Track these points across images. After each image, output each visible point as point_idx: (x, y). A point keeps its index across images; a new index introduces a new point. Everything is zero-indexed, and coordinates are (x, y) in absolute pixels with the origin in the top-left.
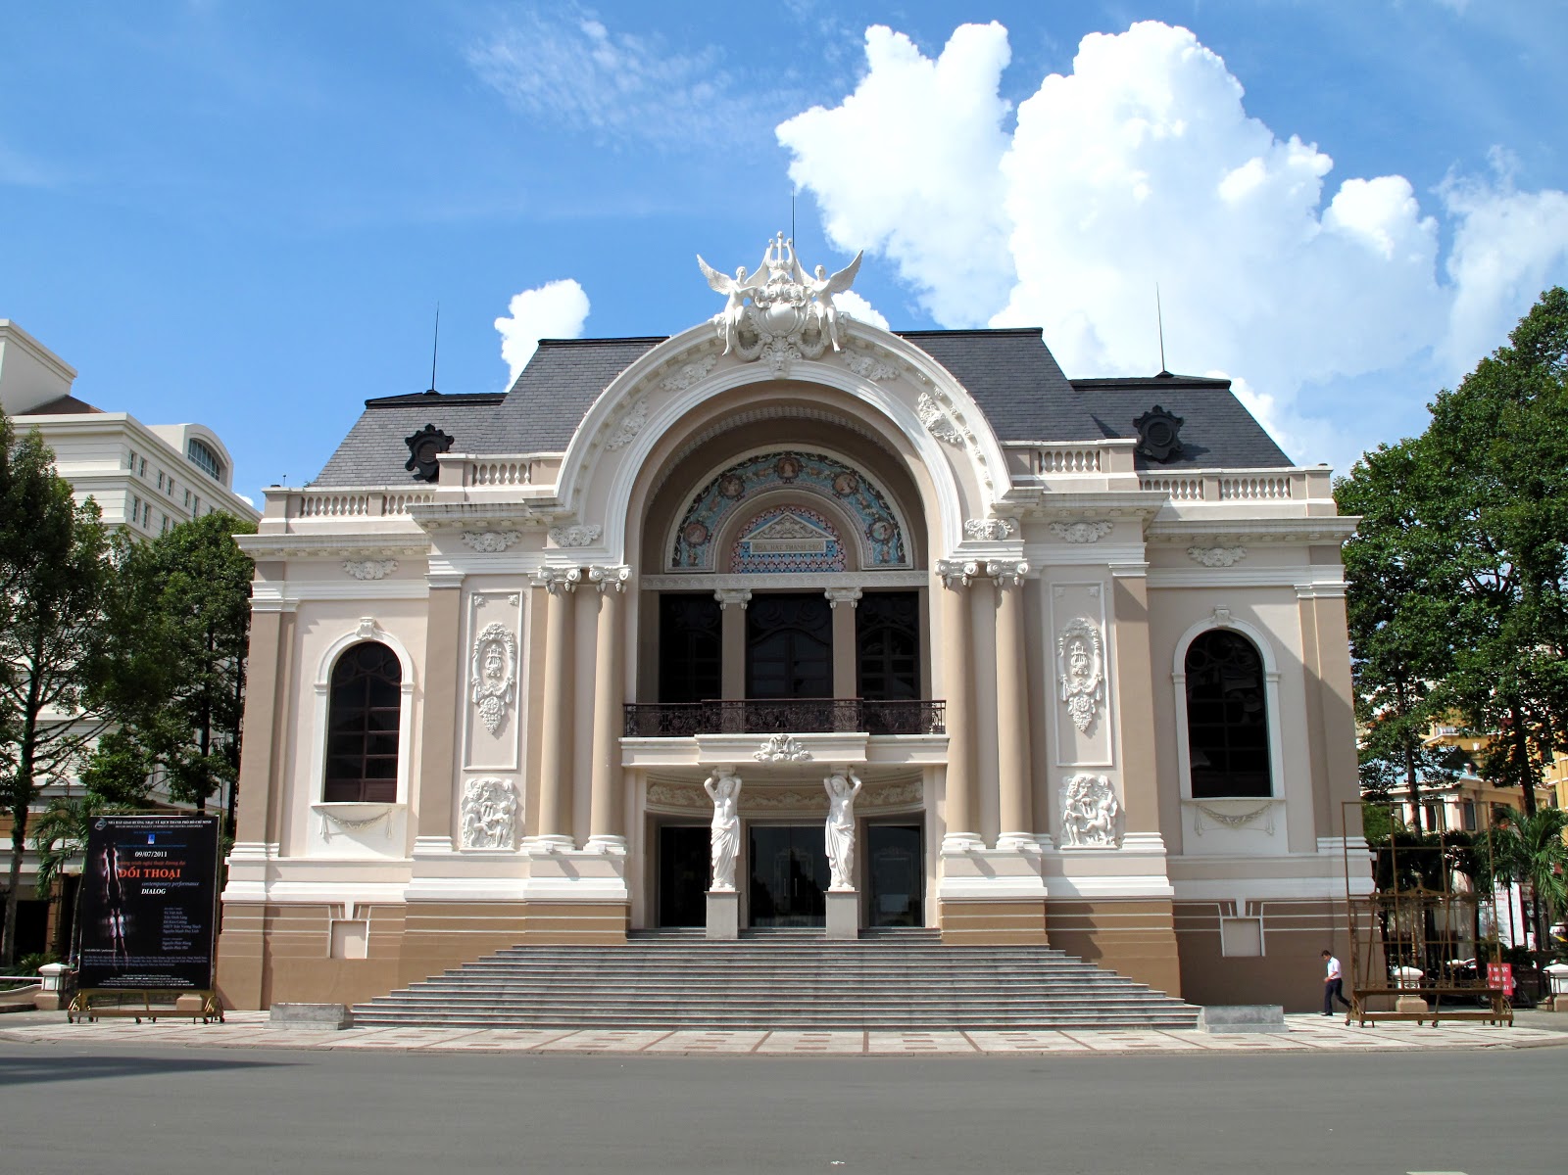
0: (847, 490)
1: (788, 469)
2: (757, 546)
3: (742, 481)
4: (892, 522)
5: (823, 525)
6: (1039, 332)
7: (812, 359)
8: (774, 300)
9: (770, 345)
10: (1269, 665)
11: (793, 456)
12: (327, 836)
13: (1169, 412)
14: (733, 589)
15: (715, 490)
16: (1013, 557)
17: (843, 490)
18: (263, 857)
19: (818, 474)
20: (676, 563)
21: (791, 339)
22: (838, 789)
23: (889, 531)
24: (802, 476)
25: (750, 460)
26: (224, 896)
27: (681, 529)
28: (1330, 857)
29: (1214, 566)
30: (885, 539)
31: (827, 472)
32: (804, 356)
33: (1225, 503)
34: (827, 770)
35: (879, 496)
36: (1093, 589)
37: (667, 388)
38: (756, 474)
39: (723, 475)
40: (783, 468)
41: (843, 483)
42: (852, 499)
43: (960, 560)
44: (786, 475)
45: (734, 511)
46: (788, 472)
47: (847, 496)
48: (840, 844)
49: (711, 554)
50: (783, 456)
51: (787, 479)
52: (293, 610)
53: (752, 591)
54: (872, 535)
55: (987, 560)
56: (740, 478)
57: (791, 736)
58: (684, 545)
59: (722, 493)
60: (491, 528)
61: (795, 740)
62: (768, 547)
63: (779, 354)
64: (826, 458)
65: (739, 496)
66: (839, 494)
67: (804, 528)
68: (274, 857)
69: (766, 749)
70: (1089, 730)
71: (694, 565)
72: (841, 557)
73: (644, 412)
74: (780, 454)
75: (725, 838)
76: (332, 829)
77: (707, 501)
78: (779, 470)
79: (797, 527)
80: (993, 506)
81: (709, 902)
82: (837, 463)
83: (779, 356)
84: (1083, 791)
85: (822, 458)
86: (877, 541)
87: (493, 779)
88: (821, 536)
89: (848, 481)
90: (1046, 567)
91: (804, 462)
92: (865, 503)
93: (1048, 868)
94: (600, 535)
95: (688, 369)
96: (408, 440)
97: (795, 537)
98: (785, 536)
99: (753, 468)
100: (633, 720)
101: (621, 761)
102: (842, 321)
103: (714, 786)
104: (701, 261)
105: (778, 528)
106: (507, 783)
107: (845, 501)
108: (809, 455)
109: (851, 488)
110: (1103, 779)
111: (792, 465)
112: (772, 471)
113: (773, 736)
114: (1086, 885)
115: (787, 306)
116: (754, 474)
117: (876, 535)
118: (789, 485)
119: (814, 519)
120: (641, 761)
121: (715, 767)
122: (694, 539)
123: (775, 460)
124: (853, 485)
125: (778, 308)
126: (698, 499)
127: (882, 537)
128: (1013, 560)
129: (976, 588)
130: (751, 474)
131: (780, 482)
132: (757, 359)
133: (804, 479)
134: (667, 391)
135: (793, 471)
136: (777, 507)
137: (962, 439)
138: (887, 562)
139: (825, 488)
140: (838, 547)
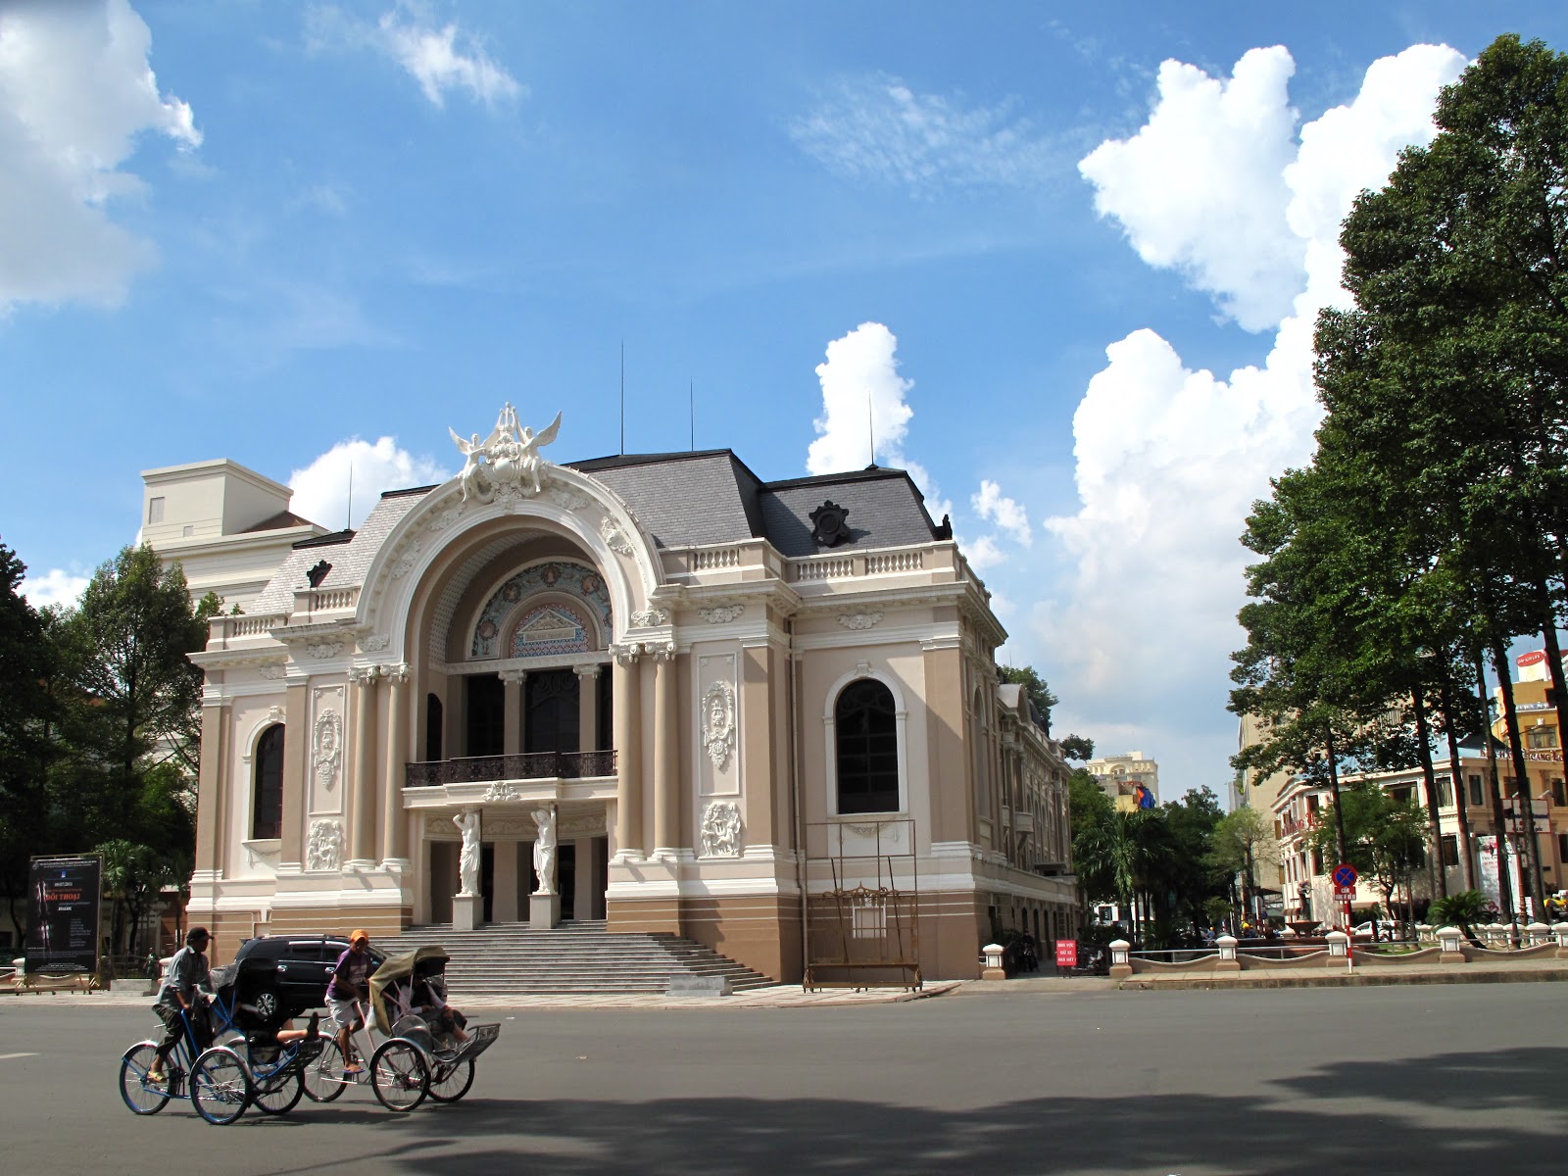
0: (591, 589)
1: (551, 575)
2: (528, 637)
3: (519, 588)
5: (574, 617)
7: (530, 498)
8: (498, 457)
9: (499, 491)
10: (899, 708)
12: (252, 864)
13: (837, 505)
14: (511, 670)
15: (501, 597)
16: (664, 638)
18: (211, 880)
19: (572, 577)
20: (474, 653)
21: (512, 485)
22: (541, 819)
24: (560, 580)
25: (525, 571)
26: (188, 908)
27: (478, 627)
28: (938, 858)
29: (857, 628)
31: (577, 576)
32: (524, 497)
33: (871, 576)
34: (535, 806)
36: (729, 659)
37: (432, 529)
38: (528, 582)
39: (506, 584)
40: (547, 575)
42: (594, 595)
43: (627, 644)
44: (549, 581)
45: (513, 611)
46: (551, 579)
47: (592, 593)
48: (543, 859)
49: (497, 645)
50: (547, 566)
51: (551, 583)
52: (228, 704)
53: (524, 671)
55: (645, 642)
56: (517, 586)
57: (505, 782)
58: (480, 640)
59: (505, 599)
60: (324, 641)
61: (509, 785)
62: (536, 637)
63: (506, 496)
64: (577, 565)
65: (517, 600)
66: (586, 592)
67: (560, 620)
68: (219, 880)
69: (488, 792)
70: (723, 767)
71: (486, 653)
73: (417, 548)
74: (545, 565)
75: (469, 859)
76: (255, 858)
77: (496, 604)
78: (544, 577)
79: (555, 620)
80: (650, 600)
81: (455, 905)
82: (584, 568)
83: (505, 499)
84: (716, 815)
85: (575, 566)
87: (325, 821)
88: (572, 626)
90: (694, 643)
91: (561, 568)
93: (684, 874)
94: (388, 642)
95: (445, 514)
96: (308, 573)
97: (554, 628)
98: (547, 627)
99: (526, 577)
100: (411, 775)
101: (403, 804)
102: (543, 468)
103: (462, 821)
104: (451, 431)
105: (542, 621)
106: (335, 823)
107: (589, 598)
108: (565, 564)
110: (731, 805)
111: (554, 573)
112: (539, 578)
113: (493, 783)
114: (715, 886)
115: (507, 460)
118: (550, 588)
119: (568, 613)
120: (415, 804)
121: (463, 806)
122: (487, 634)
123: (543, 569)
124: (595, 584)
125: (500, 462)
126: (490, 604)
128: (663, 641)
129: (640, 662)
130: (525, 582)
131: (545, 587)
132: (492, 501)
133: (561, 583)
134: (434, 531)
135: (554, 577)
136: (543, 605)
137: (632, 550)
139: (576, 588)
140: (584, 633)
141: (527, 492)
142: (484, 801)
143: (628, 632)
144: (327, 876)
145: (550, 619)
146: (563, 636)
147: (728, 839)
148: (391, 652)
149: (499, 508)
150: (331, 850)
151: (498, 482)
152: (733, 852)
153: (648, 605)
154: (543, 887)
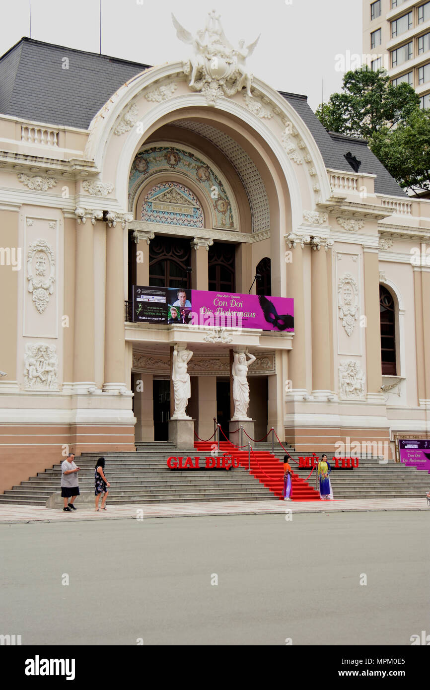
0: (204, 178)
1: (172, 158)
2: (156, 205)
3: (147, 162)
4: (227, 201)
5: (192, 197)
6: (306, 97)
9: (209, 84)
10: (401, 306)
11: (175, 151)
13: (355, 157)
14: (143, 231)
17: (202, 177)
19: (189, 165)
21: (222, 82)
22: (242, 361)
23: (226, 206)
24: (180, 164)
25: (151, 149)
28: (426, 409)
30: (223, 211)
31: (194, 165)
32: (225, 94)
35: (220, 184)
36: (357, 258)
37: (150, 99)
38: (155, 159)
40: (170, 158)
41: (202, 172)
42: (206, 184)
44: (171, 162)
45: (144, 181)
46: (173, 162)
47: (204, 181)
50: (169, 150)
51: (173, 165)
53: (154, 233)
54: (217, 208)
55: (314, 235)
56: (146, 160)
63: (213, 90)
64: (194, 155)
66: (200, 179)
67: (182, 197)
72: (201, 218)
74: (168, 148)
79: (179, 197)
82: (199, 159)
83: (213, 92)
85: (191, 155)
86: (219, 212)
88: (191, 204)
89: (204, 172)
90: (335, 242)
91: (181, 156)
95: (163, 89)
97: (177, 203)
98: (172, 201)
99: (153, 155)
101: (125, 337)
105: (168, 196)
107: (203, 184)
108: (184, 152)
109: (206, 177)
110: (357, 363)
111: (175, 156)
112: (164, 158)
116: (153, 159)
117: (219, 207)
118: (172, 169)
119: (187, 192)
120: (135, 337)
121: (181, 343)
123: (165, 152)
124: (207, 175)
125: (217, 61)
127: (222, 210)
128: (326, 236)
130: (152, 159)
131: (168, 167)
132: (200, 91)
133: (181, 167)
134: (148, 101)
135: (175, 161)
136: (167, 182)
137: (303, 162)
138: (224, 225)
139: (192, 174)
140: (199, 212)
141: (232, 92)
142: (205, 342)
143: (302, 225)
144: (48, 395)
145: (174, 194)
146: (183, 211)
147: (358, 386)
148: (116, 200)
149: (204, 98)
150: (51, 371)
151: (211, 76)
152: (361, 397)
153: (314, 207)
154: (243, 415)
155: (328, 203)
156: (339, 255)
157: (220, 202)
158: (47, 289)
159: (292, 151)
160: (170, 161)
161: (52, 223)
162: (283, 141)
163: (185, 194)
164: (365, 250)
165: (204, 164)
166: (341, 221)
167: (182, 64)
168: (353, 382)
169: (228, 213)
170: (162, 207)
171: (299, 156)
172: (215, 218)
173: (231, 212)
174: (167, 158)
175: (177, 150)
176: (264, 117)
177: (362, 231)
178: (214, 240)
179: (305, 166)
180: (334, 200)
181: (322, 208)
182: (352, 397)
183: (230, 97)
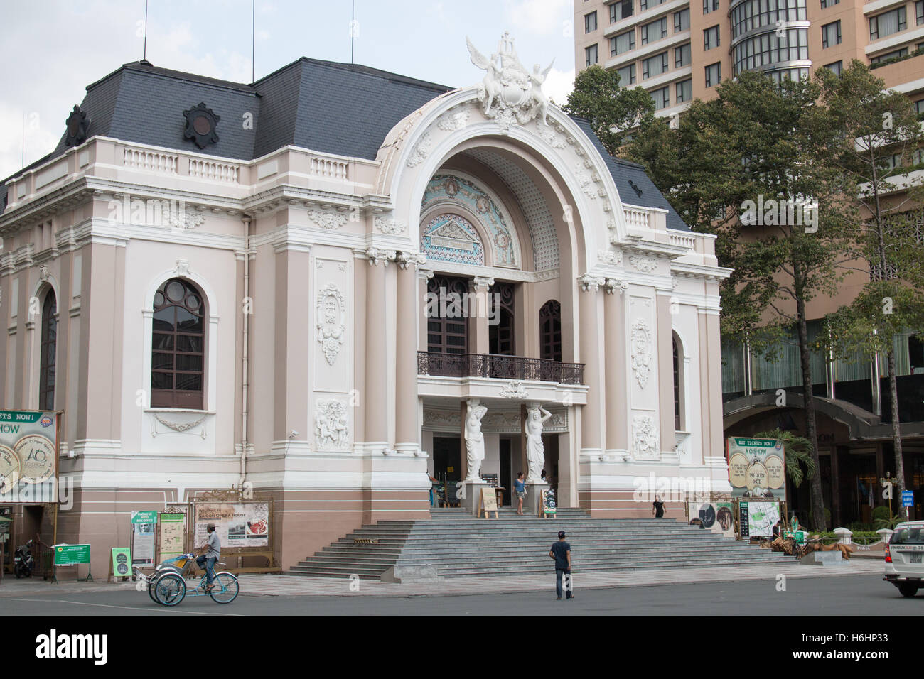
0: (484, 209)
1: (451, 187)
4: (508, 235)
5: (471, 231)
9: (502, 110)
11: (454, 179)
12: (156, 435)
17: (482, 208)
19: (469, 195)
21: (516, 110)
22: (537, 417)
23: (506, 241)
24: (459, 194)
30: (504, 247)
31: (473, 195)
35: (501, 216)
36: (648, 301)
37: (442, 127)
38: (433, 188)
40: (448, 187)
41: (482, 203)
42: (487, 216)
44: (450, 192)
46: (452, 191)
47: (484, 213)
50: (448, 178)
51: (452, 195)
53: (433, 272)
54: (497, 243)
55: (609, 277)
57: (521, 381)
60: (328, 210)
61: (523, 384)
64: (474, 184)
66: (480, 211)
67: (462, 231)
69: (507, 388)
70: (645, 388)
72: (480, 255)
74: (446, 176)
79: (458, 230)
82: (479, 189)
83: (506, 119)
84: (644, 425)
85: (471, 184)
86: (500, 247)
88: (471, 239)
89: (484, 202)
91: (461, 185)
92: (494, 220)
94: (406, 228)
96: (186, 112)
97: (457, 238)
98: (452, 236)
99: (431, 183)
101: (417, 391)
105: (448, 229)
106: (344, 402)
107: (483, 217)
108: (463, 181)
109: (486, 208)
110: (651, 418)
111: (454, 185)
112: (442, 187)
113: (510, 381)
115: (517, 87)
117: (499, 243)
118: (451, 200)
119: (466, 226)
123: (444, 180)
124: (487, 205)
125: (512, 87)
127: (502, 245)
131: (447, 197)
132: (494, 118)
133: (459, 197)
135: (454, 190)
136: (445, 214)
137: (597, 196)
138: (505, 262)
139: (472, 206)
140: (479, 248)
142: (501, 397)
144: (339, 457)
145: (454, 228)
146: (463, 247)
147: (653, 445)
148: (409, 239)
149: (497, 126)
150: (342, 430)
151: (505, 103)
152: (655, 456)
153: (609, 246)
154: (538, 477)
155: (624, 242)
156: (632, 298)
157: (501, 236)
158: (337, 338)
159: (586, 184)
160: (449, 190)
161: (342, 264)
162: (576, 173)
163: (464, 226)
164: (659, 293)
165: (484, 194)
166: (634, 260)
167: (477, 91)
168: (647, 440)
169: (509, 248)
170: (441, 241)
171: (593, 189)
172: (496, 254)
173: (511, 248)
174: (446, 188)
175: (456, 178)
176: (557, 147)
177: (656, 272)
178: (495, 279)
179: (599, 199)
180: (629, 238)
181: (617, 246)
182: (646, 456)
183: (523, 125)
